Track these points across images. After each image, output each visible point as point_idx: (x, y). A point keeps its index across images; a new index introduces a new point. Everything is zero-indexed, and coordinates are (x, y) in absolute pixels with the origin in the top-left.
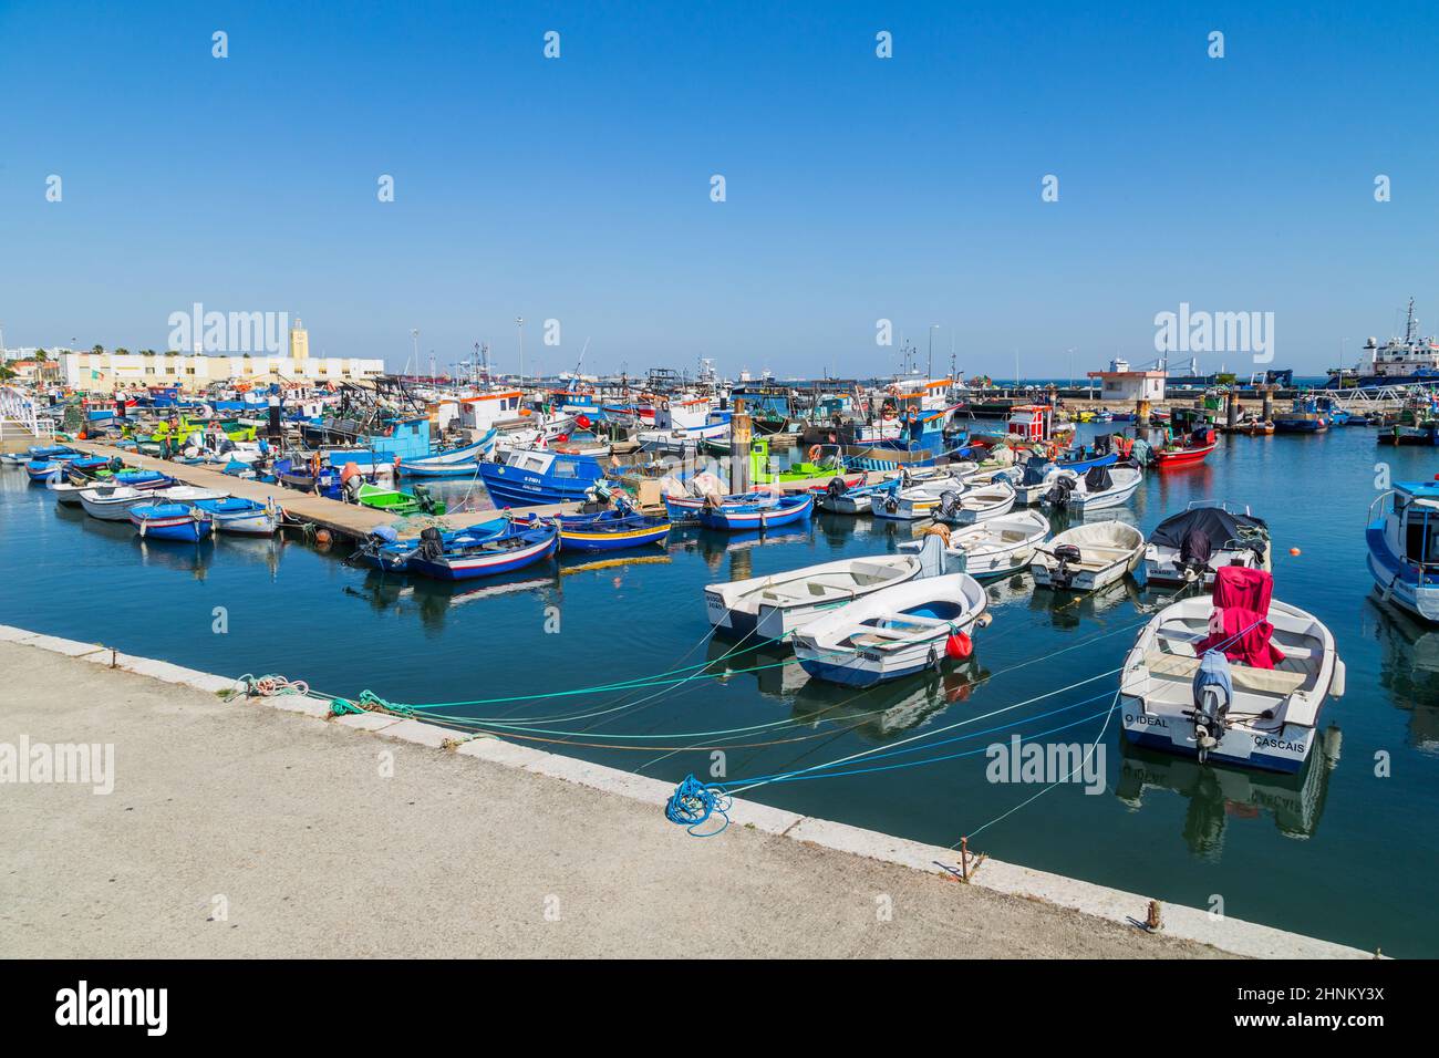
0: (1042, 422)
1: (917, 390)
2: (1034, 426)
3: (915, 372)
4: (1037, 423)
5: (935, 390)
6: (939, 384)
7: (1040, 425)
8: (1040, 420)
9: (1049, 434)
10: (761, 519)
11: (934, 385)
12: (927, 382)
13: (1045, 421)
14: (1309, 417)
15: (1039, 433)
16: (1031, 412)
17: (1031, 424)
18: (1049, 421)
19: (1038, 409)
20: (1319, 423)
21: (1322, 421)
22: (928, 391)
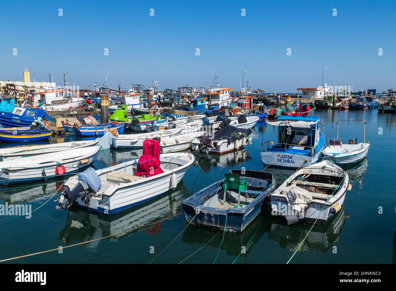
0: (249, 102)
1: (218, 91)
2: (245, 104)
3: (218, 85)
4: (247, 102)
5: (225, 92)
6: (227, 90)
7: (248, 103)
8: (248, 101)
9: (252, 107)
10: (95, 132)
11: (225, 90)
12: (222, 89)
13: (250, 102)
14: (361, 103)
15: (248, 106)
16: (245, 99)
17: (244, 103)
18: (252, 102)
19: (247, 98)
20: (364, 105)
21: (365, 105)
22: (222, 92)
